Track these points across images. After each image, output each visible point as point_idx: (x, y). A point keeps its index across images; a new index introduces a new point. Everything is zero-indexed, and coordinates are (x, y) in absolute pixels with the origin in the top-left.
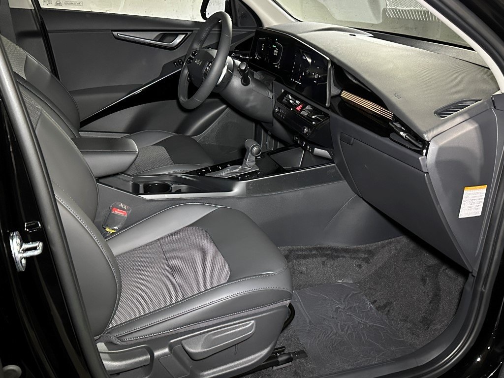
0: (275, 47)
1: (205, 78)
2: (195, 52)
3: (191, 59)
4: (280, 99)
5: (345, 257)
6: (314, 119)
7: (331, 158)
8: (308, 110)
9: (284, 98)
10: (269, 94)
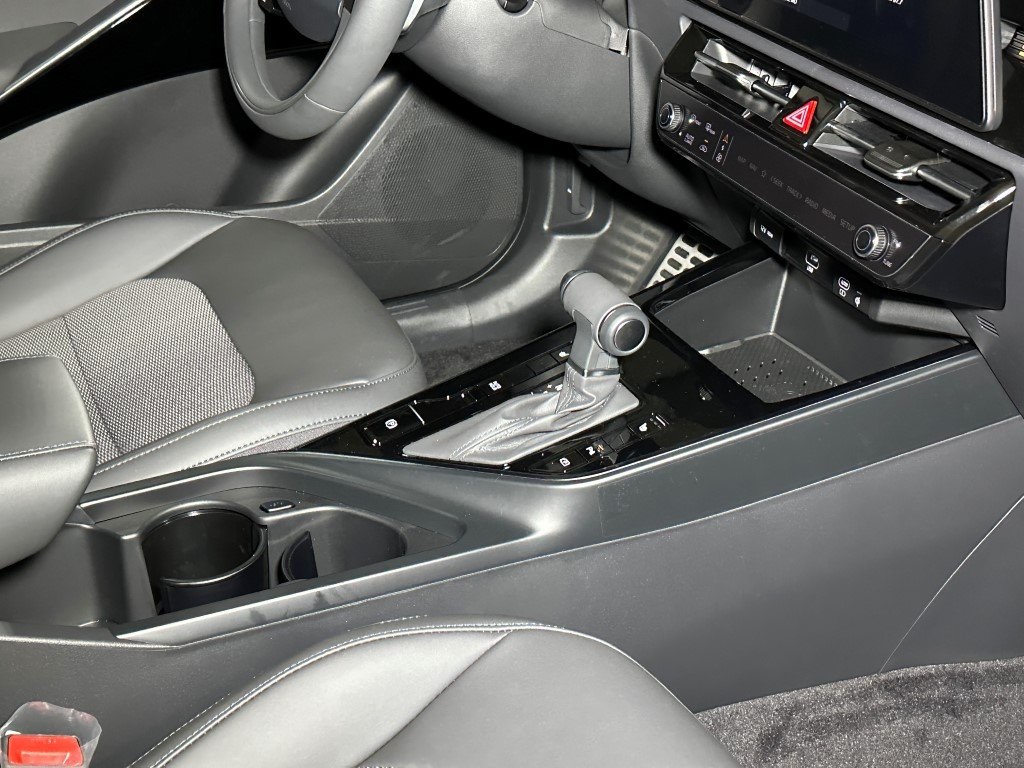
4: (675, 63)
6: (905, 182)
7: (961, 332)
8: (850, 127)
9: (695, 59)
10: (613, 35)
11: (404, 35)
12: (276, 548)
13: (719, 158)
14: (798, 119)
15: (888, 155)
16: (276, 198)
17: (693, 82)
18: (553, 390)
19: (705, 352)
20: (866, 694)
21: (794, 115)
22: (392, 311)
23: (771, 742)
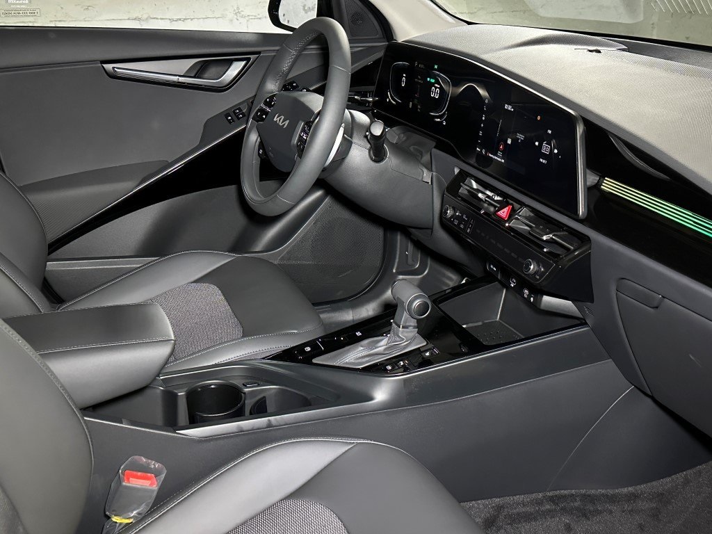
0: (433, 81)
1: (301, 156)
2: (271, 98)
3: (263, 111)
4: (452, 188)
5: (611, 512)
6: (547, 241)
7: (581, 316)
8: (526, 218)
9: (461, 186)
10: (425, 175)
11: (324, 170)
12: (249, 403)
13: (468, 231)
14: (504, 213)
15: (541, 230)
16: (258, 249)
17: (460, 197)
18: (386, 336)
19: (464, 326)
20: (539, 503)
21: (501, 212)
22: (317, 309)
23: (489, 523)
